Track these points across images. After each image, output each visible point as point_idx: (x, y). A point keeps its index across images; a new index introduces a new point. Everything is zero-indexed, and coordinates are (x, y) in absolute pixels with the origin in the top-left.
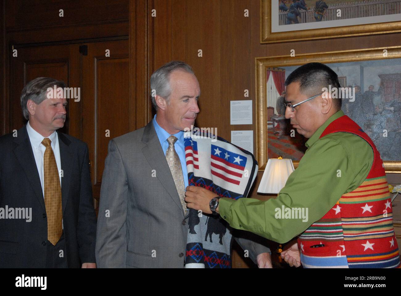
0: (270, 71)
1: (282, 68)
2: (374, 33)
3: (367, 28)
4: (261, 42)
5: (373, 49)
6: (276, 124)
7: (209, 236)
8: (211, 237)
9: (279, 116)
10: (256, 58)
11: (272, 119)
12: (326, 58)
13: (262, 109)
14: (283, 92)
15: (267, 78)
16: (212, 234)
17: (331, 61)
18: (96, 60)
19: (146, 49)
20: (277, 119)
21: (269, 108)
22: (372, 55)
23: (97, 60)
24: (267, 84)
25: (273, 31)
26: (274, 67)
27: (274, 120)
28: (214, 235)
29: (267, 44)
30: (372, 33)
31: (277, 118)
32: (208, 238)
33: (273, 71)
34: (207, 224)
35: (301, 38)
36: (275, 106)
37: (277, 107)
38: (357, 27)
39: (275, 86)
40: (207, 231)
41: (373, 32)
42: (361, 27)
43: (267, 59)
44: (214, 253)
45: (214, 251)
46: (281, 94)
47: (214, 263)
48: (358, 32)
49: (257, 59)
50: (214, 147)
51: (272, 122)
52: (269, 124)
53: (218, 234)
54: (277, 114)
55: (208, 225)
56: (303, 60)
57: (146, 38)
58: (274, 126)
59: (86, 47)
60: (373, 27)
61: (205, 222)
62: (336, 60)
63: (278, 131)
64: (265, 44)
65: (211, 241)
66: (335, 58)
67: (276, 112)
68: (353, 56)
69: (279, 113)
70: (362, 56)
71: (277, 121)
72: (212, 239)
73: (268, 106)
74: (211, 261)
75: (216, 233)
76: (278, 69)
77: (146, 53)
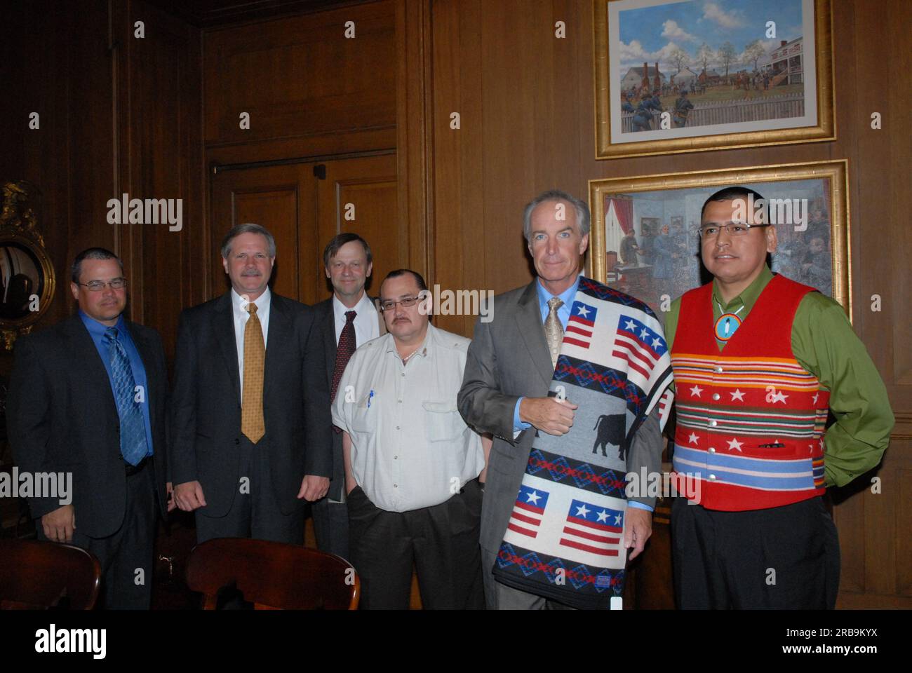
0: (610, 200)
1: (628, 194)
2: (761, 145)
3: (751, 137)
4: (597, 158)
5: (761, 167)
6: (620, 276)
7: (600, 446)
8: (604, 449)
9: (624, 265)
10: (589, 181)
11: (614, 270)
12: (692, 181)
13: (599, 255)
14: (630, 229)
15: (606, 209)
16: (606, 443)
17: (699, 184)
18: (338, 185)
19: (423, 169)
20: (621, 269)
21: (610, 253)
22: (758, 176)
23: (341, 186)
24: (606, 219)
25: (613, 142)
26: (616, 194)
27: (618, 271)
28: (609, 446)
29: (603, 160)
30: (758, 145)
31: (622, 267)
32: (599, 449)
33: (614, 200)
34: (597, 429)
35: (656, 151)
36: (617, 249)
37: (621, 252)
38: (735, 135)
39: (618, 222)
40: (598, 439)
41: (760, 143)
42: (741, 135)
43: (605, 183)
44: (611, 471)
45: (610, 469)
46: (626, 233)
47: (609, 486)
48: (737, 143)
49: (591, 183)
50: (624, 319)
51: (614, 274)
52: (609, 276)
53: (617, 444)
54: (622, 262)
55: (599, 431)
56: (660, 183)
57: (423, 153)
58: (617, 278)
59: (324, 167)
60: (760, 136)
61: (594, 426)
62: (707, 183)
63: (623, 287)
64: (600, 160)
65: (605, 454)
66: (705, 180)
67: (620, 259)
68: (732, 178)
69: (624, 261)
70: (744, 177)
71: (621, 272)
72: (607, 451)
73: (608, 250)
74: (606, 483)
75: (614, 443)
76: (623, 196)
77: (423, 174)
